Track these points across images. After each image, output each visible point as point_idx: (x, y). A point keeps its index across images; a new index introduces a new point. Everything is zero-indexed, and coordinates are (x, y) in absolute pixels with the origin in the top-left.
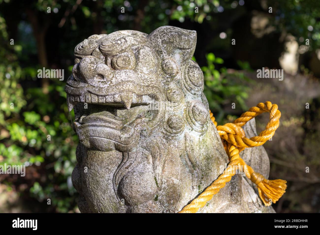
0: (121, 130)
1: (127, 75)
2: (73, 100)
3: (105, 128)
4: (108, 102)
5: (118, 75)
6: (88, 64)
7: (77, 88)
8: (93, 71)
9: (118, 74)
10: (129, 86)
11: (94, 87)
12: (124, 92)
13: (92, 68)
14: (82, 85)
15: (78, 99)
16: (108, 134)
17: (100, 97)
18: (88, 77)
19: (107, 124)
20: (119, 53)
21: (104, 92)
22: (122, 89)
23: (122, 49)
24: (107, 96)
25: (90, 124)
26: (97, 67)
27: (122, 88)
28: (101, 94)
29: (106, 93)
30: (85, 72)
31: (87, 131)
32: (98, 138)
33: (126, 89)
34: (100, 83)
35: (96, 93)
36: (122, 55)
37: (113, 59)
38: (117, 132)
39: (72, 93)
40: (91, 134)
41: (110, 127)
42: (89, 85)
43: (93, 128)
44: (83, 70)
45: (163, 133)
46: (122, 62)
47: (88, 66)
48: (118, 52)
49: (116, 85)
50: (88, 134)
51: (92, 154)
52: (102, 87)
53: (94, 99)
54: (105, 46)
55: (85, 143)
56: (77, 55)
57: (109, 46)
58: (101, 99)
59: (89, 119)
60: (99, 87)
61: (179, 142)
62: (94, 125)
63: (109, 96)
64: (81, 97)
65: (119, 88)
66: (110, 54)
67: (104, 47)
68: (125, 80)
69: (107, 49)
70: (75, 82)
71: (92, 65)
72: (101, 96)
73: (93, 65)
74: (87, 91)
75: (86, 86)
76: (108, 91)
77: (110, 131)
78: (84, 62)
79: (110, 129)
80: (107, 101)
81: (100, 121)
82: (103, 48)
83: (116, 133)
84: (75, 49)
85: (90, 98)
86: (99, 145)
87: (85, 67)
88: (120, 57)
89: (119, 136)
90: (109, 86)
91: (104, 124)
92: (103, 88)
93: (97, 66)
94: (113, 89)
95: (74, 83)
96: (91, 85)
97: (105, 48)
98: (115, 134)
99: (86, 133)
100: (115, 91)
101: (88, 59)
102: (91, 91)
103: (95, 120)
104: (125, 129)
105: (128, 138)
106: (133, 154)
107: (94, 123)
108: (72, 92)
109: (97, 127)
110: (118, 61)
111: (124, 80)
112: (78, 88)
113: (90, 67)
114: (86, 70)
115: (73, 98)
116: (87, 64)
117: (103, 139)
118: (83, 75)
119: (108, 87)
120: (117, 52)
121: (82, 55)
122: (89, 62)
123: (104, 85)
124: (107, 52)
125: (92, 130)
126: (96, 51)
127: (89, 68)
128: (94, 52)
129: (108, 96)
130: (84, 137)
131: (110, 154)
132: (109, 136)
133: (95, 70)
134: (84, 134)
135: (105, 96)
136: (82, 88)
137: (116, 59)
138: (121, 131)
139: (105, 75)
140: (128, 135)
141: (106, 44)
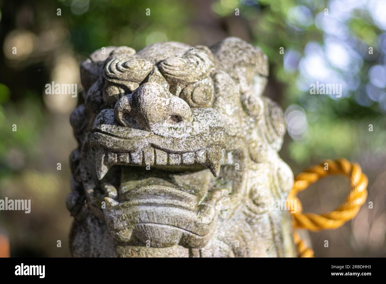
0: (198, 211)
1: (215, 117)
2: (115, 160)
3: (171, 208)
4: (185, 165)
5: (201, 118)
6: (157, 98)
7: (125, 138)
8: (165, 109)
9: (200, 115)
10: (220, 136)
11: (162, 137)
12: (213, 147)
13: (163, 104)
14: (135, 133)
15: (128, 158)
16: (177, 218)
17: (173, 155)
18: (155, 120)
19: (175, 201)
20: (199, 80)
21: (183, 147)
22: (211, 142)
23: (203, 73)
24: (185, 153)
25: (141, 201)
26: (172, 102)
27: (212, 140)
28: (176, 149)
29: (186, 149)
30: (152, 111)
31: (133, 213)
32: (155, 225)
33: (216, 141)
34: (173, 130)
35: (167, 148)
36: (202, 83)
37: (185, 89)
38: (192, 214)
39: (115, 148)
40: (143, 219)
41: (181, 207)
42: (151, 134)
43: (148, 208)
44: (147, 107)
45: (245, 213)
46: (201, 94)
47: (156, 100)
48: (197, 79)
49: (202, 134)
50: (135, 218)
51: (132, 253)
52: (177, 137)
53: (161, 159)
54: (173, 66)
55: (123, 235)
56: (115, 81)
57: (179, 67)
58: (175, 158)
59: (143, 193)
60: (172, 137)
61: (264, 228)
62: (151, 203)
63: (189, 154)
64: (133, 155)
65: (206, 139)
66: (184, 81)
67: (172, 68)
68: (214, 127)
69: (177, 71)
70: (120, 127)
71: (163, 99)
72: (175, 154)
73: (165, 99)
74: (150, 144)
75: (147, 135)
76: (189, 144)
77: (180, 212)
78: (148, 94)
79: (180, 210)
80: (184, 162)
81: (164, 196)
82: (170, 69)
83: (190, 216)
84: (108, 71)
85: (154, 157)
86: (154, 238)
87: (151, 102)
88: (199, 86)
89: (195, 222)
90: (189, 135)
91: (170, 202)
92: (180, 140)
93: (170, 101)
94: (198, 140)
95: (118, 129)
96: (155, 134)
97: (174, 70)
98: (188, 219)
99: (131, 217)
100: (201, 146)
101: (155, 89)
102: (157, 144)
103: (155, 194)
104: (205, 209)
105: (209, 224)
106: (208, 250)
107: (152, 200)
108: (117, 146)
109: (155, 207)
110: (195, 93)
111: (212, 126)
112: (129, 138)
113: (160, 102)
114: (153, 107)
115: (114, 157)
116: (155, 97)
117: (165, 226)
118: (146, 117)
119: (188, 138)
120: (195, 78)
121: (127, 80)
122: (158, 93)
123: (180, 134)
124: (178, 77)
125: (146, 211)
126: (156, 75)
127: (158, 104)
128: (152, 76)
129: (187, 154)
130: (126, 224)
131: (168, 252)
132: (177, 222)
133: (168, 109)
134: (127, 219)
135: (181, 153)
136: (139, 139)
137: (191, 90)
138: (198, 213)
139: (185, 117)
140: (208, 219)
141: (175, 64)
